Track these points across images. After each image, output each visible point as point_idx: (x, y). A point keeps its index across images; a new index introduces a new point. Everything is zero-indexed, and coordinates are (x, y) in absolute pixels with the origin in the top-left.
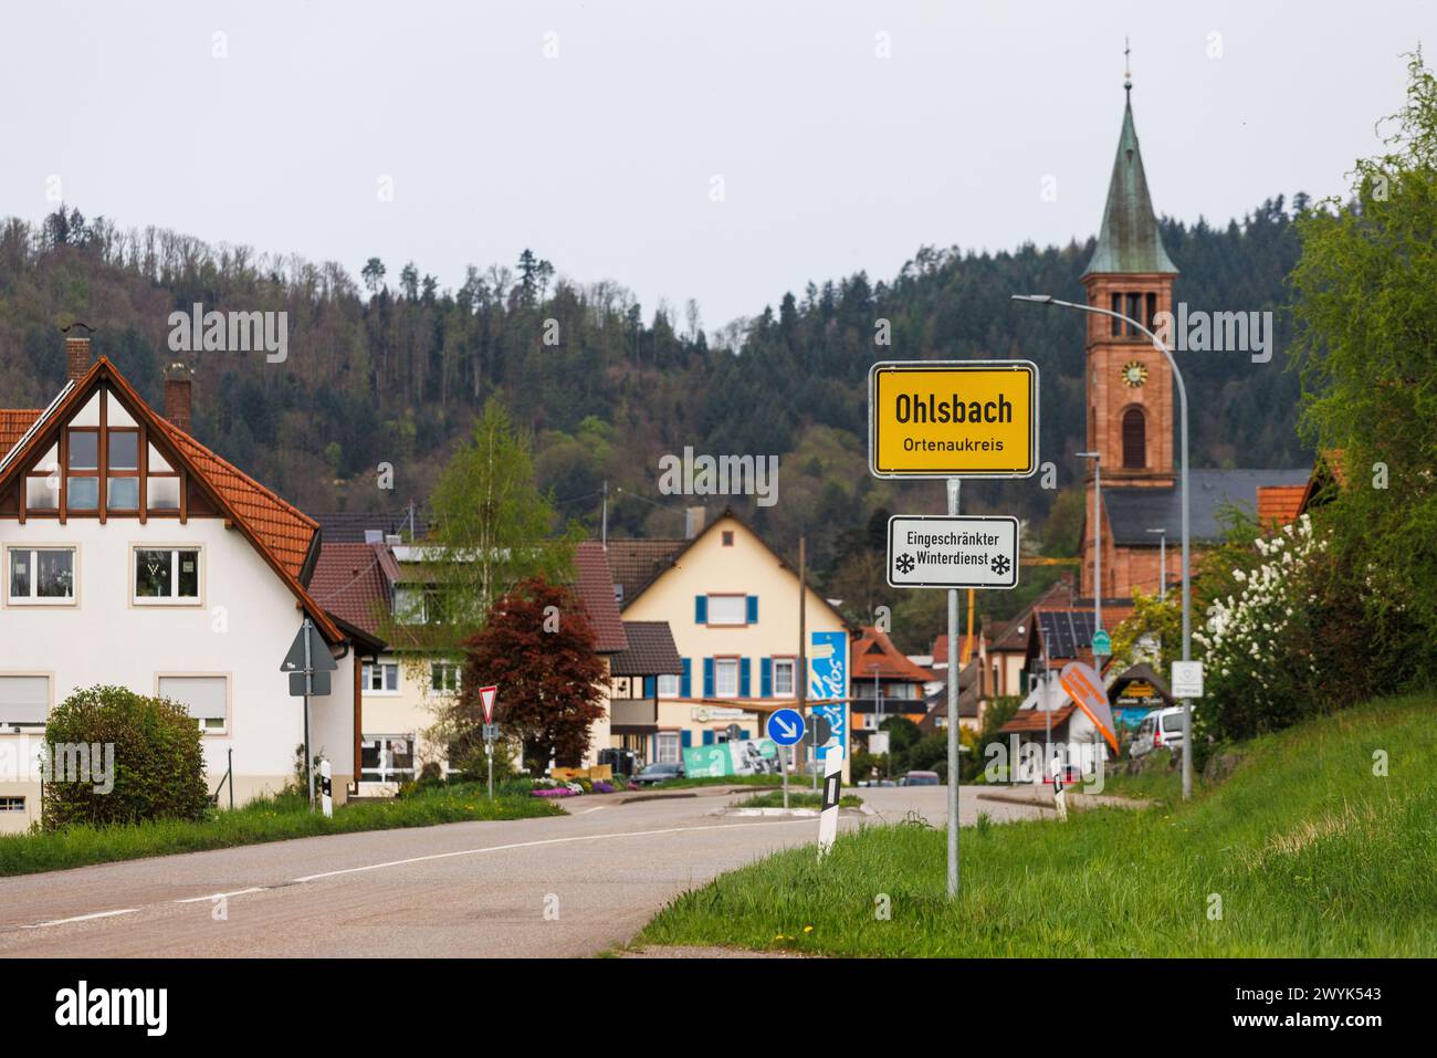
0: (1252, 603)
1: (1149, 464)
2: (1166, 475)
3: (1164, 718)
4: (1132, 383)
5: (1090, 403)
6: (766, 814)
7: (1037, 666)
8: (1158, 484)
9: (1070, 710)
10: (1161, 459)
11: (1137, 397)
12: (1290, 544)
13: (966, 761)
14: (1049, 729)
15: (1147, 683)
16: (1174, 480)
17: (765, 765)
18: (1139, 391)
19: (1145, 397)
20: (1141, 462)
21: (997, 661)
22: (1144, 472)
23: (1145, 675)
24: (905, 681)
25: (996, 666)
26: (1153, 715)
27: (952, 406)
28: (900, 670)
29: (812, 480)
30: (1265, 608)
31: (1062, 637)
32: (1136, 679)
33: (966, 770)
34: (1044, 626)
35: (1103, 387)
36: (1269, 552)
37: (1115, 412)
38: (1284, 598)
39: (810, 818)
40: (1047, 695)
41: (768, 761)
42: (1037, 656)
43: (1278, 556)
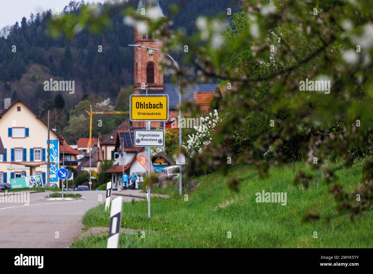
0: (200, 136)
1: (155, 82)
2: (161, 85)
3: (169, 169)
4: (150, 54)
5: (135, 61)
6: (57, 200)
7: (119, 150)
8: (159, 89)
9: (130, 165)
10: (159, 80)
11: (151, 59)
12: (211, 119)
13: (94, 182)
14: (123, 171)
15: (162, 158)
16: (164, 87)
17: (37, 184)
18: (152, 57)
19: (154, 59)
20: (153, 81)
21: (103, 148)
22: (153, 85)
23: (162, 156)
24: (71, 155)
25: (103, 150)
26: (165, 168)
27: (149, 105)
28: (68, 151)
29: (33, 83)
30: (203, 138)
31: (127, 141)
32: (159, 157)
33: (94, 185)
34: (121, 137)
35: (140, 56)
36: (205, 120)
37: (144, 65)
38: (209, 135)
39: (70, 201)
40: (122, 160)
41: (37, 183)
42: (119, 147)
43: (207, 122)
